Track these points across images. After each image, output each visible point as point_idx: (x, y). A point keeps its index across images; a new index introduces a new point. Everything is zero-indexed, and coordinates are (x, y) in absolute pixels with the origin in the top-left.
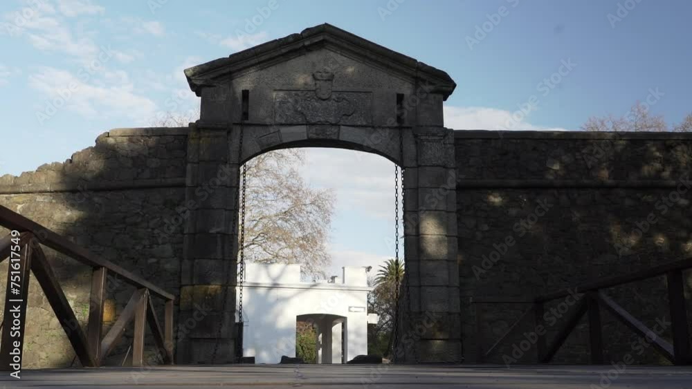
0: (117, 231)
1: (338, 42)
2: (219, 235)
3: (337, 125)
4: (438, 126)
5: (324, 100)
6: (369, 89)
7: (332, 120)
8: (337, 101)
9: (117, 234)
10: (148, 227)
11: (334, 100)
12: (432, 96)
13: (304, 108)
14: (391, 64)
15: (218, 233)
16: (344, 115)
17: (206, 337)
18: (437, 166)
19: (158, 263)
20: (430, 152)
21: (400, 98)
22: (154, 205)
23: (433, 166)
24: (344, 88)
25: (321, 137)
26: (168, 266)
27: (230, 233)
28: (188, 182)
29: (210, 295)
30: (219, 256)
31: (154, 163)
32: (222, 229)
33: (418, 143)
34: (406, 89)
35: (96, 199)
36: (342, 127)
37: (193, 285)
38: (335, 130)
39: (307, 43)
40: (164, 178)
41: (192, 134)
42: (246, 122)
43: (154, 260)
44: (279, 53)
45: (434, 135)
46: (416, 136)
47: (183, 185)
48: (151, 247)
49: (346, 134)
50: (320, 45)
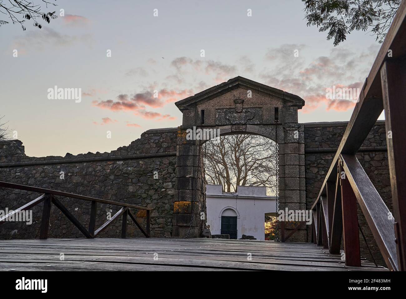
0: (149, 177)
1: (245, 84)
2: (190, 178)
3: (245, 124)
4: (295, 123)
5: (239, 113)
6: (261, 106)
7: (243, 122)
8: (246, 113)
9: (149, 178)
10: (162, 175)
11: (244, 112)
12: (292, 108)
13: (230, 117)
14: (271, 94)
15: (190, 177)
16: (248, 119)
17: (184, 225)
18: (295, 143)
19: (166, 191)
20: (291, 136)
21: (276, 109)
22: (165, 164)
23: (293, 143)
24: (249, 106)
25: (237, 130)
26: (169, 192)
27: (196, 177)
28: (178, 154)
29: (186, 206)
30: (191, 188)
31: (165, 145)
32: (192, 175)
33: (286, 132)
34: (280, 105)
35: (141, 162)
36: (247, 125)
37: (179, 201)
38: (244, 127)
39: (230, 86)
40: (169, 152)
41: (179, 132)
42: (203, 125)
43: (164, 190)
44: (217, 92)
45: (293, 127)
46: (284, 128)
47: (175, 155)
48: (163, 184)
49: (249, 128)
50: (238, 87)
